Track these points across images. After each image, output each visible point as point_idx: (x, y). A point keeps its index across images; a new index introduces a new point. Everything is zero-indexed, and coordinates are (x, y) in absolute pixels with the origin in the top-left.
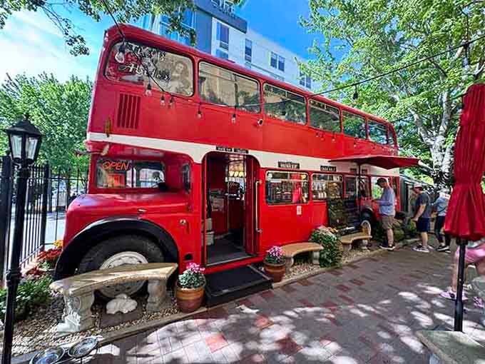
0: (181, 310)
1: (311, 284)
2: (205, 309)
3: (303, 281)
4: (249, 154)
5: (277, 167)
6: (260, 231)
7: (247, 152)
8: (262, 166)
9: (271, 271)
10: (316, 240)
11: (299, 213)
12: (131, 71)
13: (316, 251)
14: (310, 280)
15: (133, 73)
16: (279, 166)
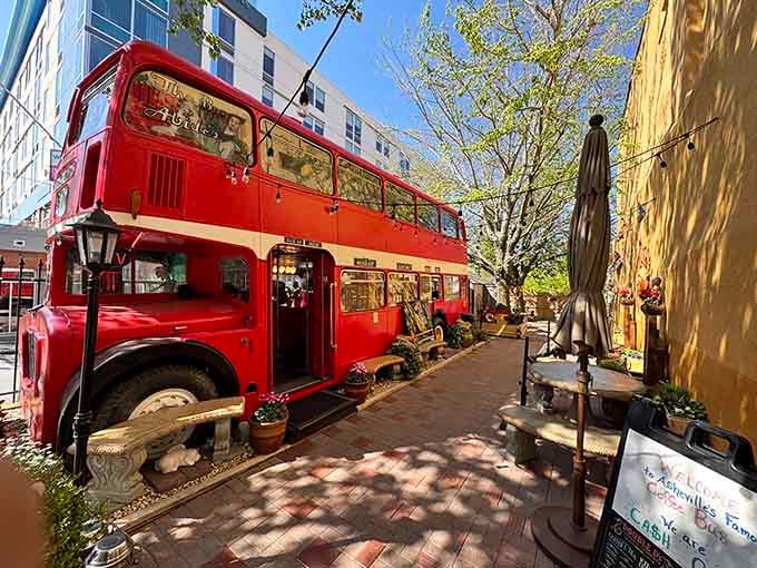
0: (258, 452)
1: (396, 400)
2: (289, 446)
3: (387, 399)
4: (323, 248)
5: (352, 264)
6: (336, 346)
7: (320, 245)
8: (337, 264)
9: (355, 391)
10: (396, 352)
11: (376, 321)
12: (164, 119)
13: (396, 364)
14: (395, 396)
15: (168, 123)
16: (355, 263)
